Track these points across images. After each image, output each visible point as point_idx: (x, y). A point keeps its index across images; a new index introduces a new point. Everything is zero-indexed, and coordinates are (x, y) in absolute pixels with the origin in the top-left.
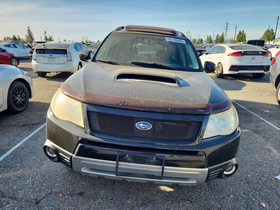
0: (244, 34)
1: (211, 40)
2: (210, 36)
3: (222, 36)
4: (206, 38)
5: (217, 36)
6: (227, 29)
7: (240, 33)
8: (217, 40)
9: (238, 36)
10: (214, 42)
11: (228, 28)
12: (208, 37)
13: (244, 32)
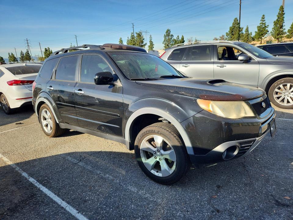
0: (50, 51)
1: (15, 57)
2: (12, 53)
3: (28, 53)
4: (8, 56)
5: (21, 53)
6: (28, 46)
7: (46, 50)
8: (22, 57)
9: (45, 53)
10: (19, 60)
11: (29, 44)
12: (9, 54)
13: (49, 49)
